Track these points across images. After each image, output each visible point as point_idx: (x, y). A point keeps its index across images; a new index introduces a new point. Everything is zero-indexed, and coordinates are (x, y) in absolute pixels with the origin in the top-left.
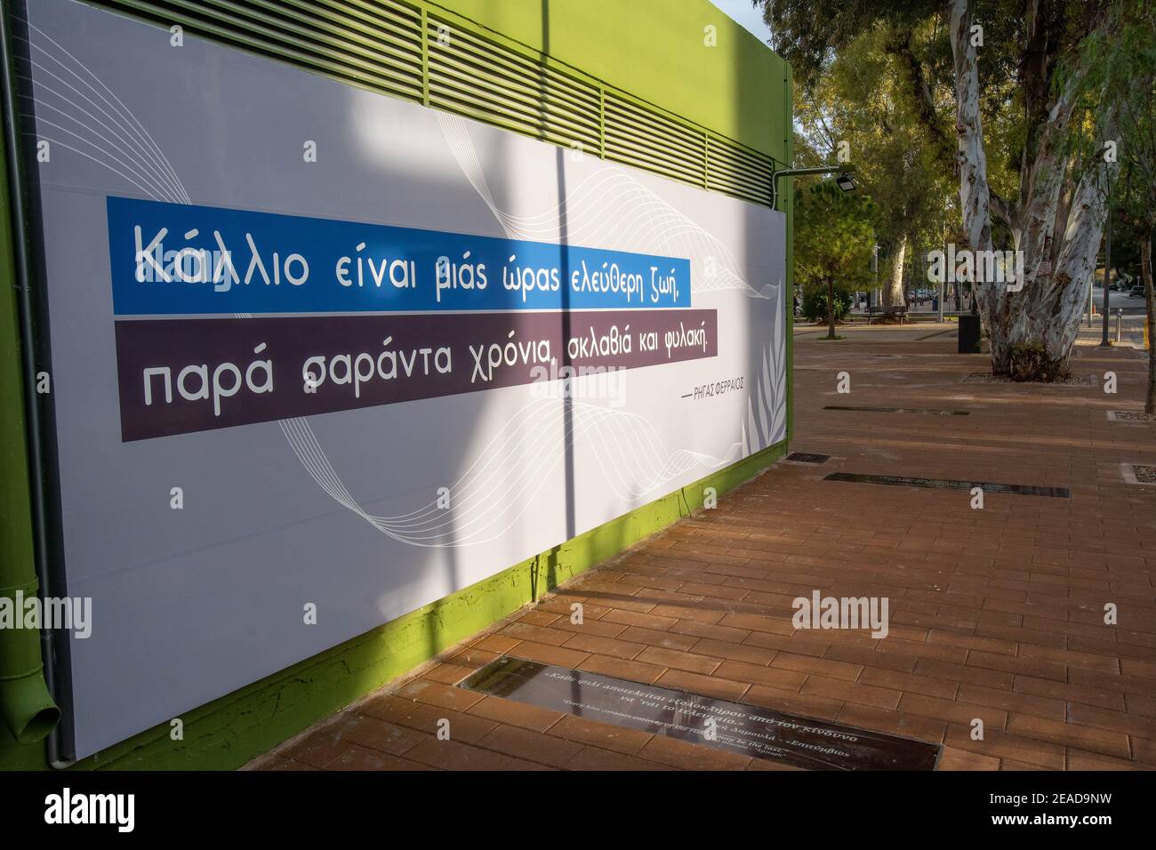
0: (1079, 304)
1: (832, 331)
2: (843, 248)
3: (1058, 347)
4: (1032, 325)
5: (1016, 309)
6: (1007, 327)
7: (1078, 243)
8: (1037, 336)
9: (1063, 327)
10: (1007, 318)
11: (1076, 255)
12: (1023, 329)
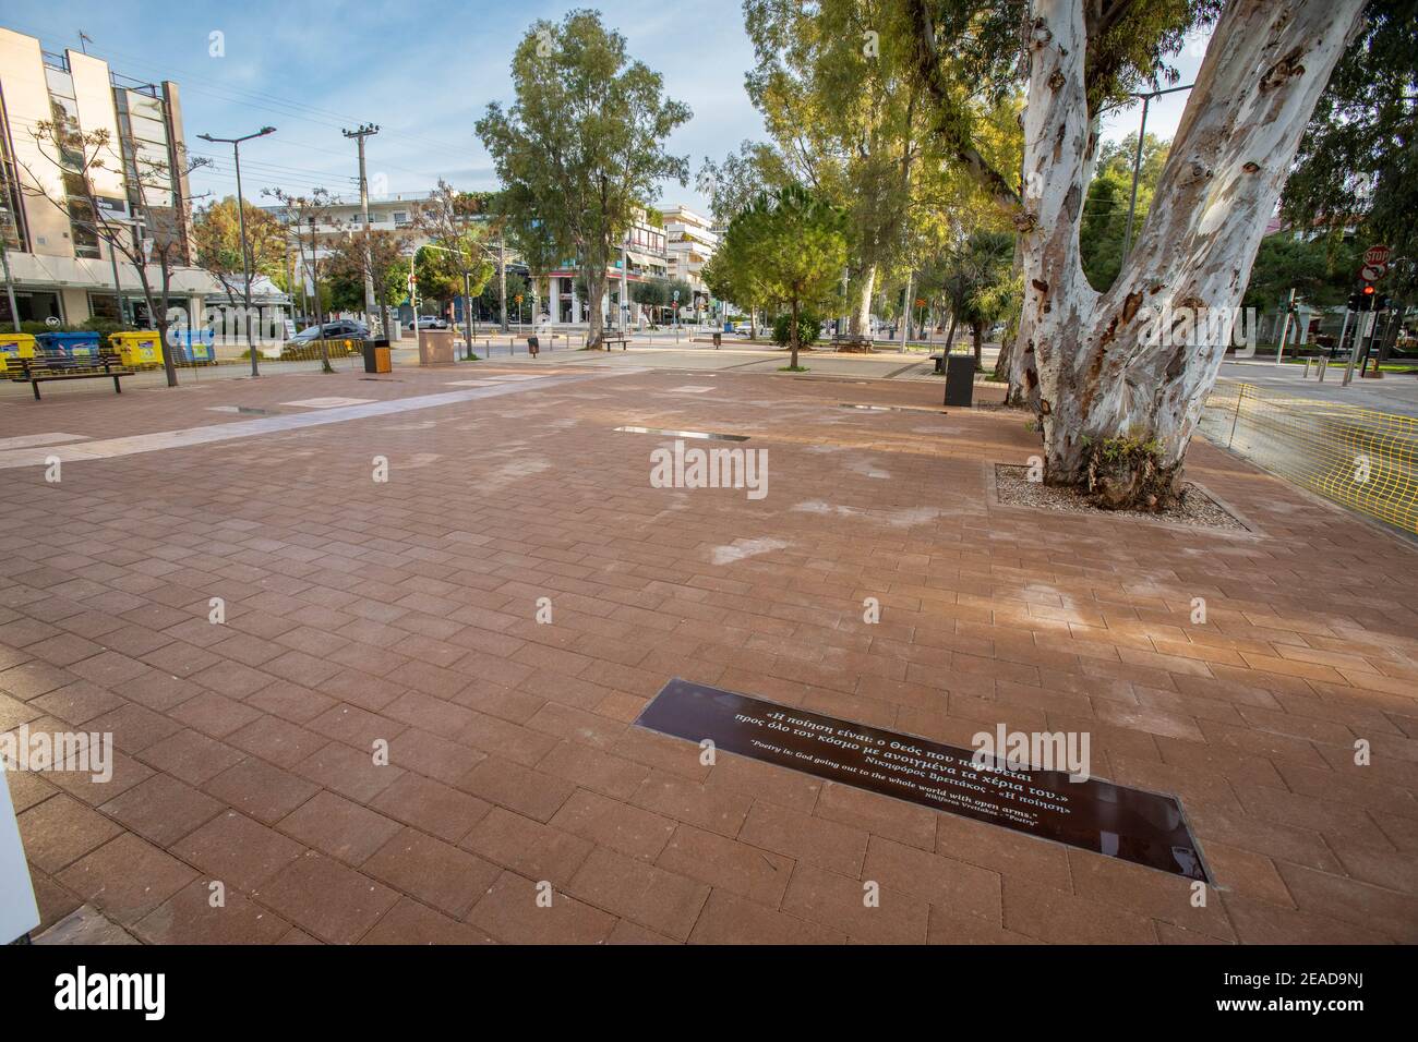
0: (1215, 360)
1: (795, 359)
2: (810, 263)
3: (1172, 441)
4: (1132, 397)
5: (1114, 365)
6: (1090, 399)
7: (1226, 240)
8: (1139, 419)
9: (1184, 404)
10: (1094, 383)
11: (1222, 264)
12: (1118, 404)
